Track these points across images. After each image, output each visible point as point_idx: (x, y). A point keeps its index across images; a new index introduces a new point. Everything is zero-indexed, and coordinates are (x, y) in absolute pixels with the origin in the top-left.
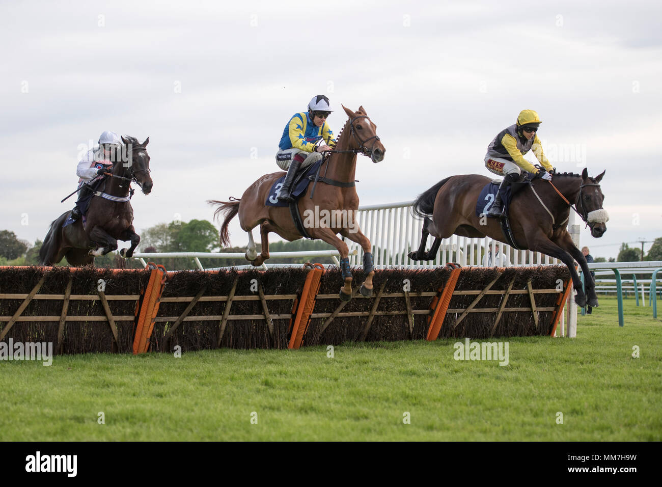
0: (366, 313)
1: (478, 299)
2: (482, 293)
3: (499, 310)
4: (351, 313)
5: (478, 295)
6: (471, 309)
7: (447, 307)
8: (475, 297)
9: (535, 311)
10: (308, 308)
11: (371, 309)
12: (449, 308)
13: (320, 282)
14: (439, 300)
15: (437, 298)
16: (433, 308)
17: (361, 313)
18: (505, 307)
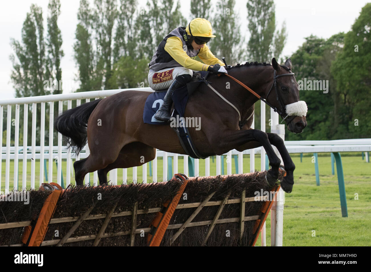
0: (93, 236)
1: (197, 212)
2: (202, 205)
3: (212, 222)
4: (79, 238)
5: (196, 208)
6: (189, 224)
7: (168, 223)
8: (194, 209)
9: (243, 221)
10: (40, 236)
11: (98, 232)
12: (170, 224)
13: (56, 205)
14: (163, 216)
15: (161, 214)
16: (155, 225)
17: (88, 237)
18: (219, 219)
